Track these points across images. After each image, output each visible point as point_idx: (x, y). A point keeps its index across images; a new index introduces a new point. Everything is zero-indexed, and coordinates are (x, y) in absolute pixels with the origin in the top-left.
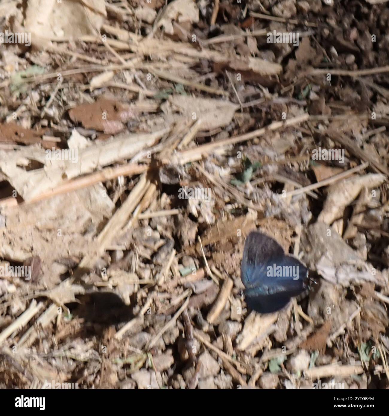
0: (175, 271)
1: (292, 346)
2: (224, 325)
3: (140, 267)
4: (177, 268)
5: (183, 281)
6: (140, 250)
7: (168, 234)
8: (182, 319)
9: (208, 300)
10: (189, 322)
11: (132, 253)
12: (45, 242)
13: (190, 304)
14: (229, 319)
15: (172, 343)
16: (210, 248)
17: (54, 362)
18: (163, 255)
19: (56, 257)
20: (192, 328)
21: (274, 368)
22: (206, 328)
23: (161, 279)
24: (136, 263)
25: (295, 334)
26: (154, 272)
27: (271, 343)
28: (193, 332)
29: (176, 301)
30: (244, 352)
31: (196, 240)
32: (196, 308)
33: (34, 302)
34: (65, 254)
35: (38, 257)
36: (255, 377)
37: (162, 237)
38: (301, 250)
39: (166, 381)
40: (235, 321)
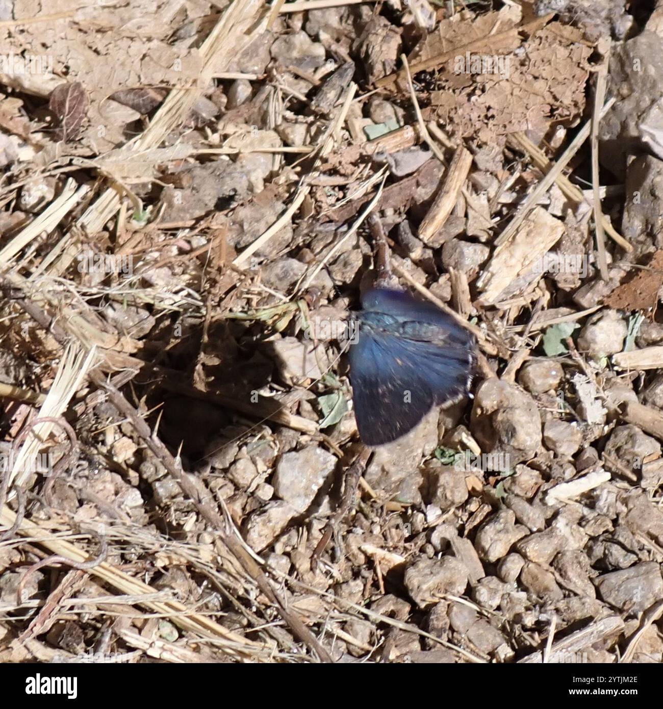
0: (355, 130)
1: (589, 300)
2: (454, 248)
3: (285, 119)
4: (359, 123)
5: (370, 149)
6: (284, 82)
7: (343, 51)
8: (368, 234)
9: (422, 194)
10: (383, 240)
11: (268, 88)
12: (94, 55)
13: (385, 199)
14: (464, 237)
15: (348, 281)
16: (424, 80)
17: (110, 312)
18: (331, 94)
19: (115, 87)
20: (388, 252)
21: (553, 347)
22: (417, 253)
23: (327, 146)
24: (277, 109)
25: (597, 276)
26: (313, 129)
27: (548, 296)
28: (391, 260)
29: (356, 193)
30: (493, 308)
31: (399, 63)
32: (397, 211)
33: (72, 183)
34: (133, 83)
35: (78, 85)
36: (515, 365)
37: (329, 55)
38: (609, 94)
39: (335, 365)
40: (474, 240)
